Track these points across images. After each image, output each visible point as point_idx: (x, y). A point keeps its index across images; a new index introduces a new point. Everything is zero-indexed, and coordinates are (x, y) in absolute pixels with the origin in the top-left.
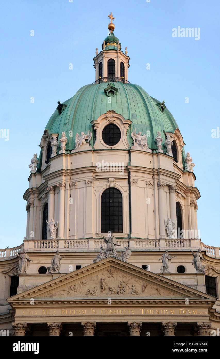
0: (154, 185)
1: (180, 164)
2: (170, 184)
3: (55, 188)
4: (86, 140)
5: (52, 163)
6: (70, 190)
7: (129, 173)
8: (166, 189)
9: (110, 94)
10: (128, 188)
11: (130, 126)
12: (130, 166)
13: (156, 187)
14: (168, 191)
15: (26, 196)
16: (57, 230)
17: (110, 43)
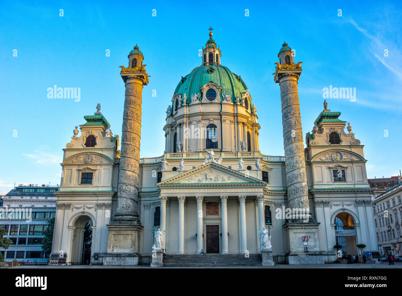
0: (235, 123)
1: (249, 111)
2: (244, 121)
3: (180, 125)
4: (197, 98)
5: (179, 111)
6: (189, 125)
7: (221, 116)
9: (210, 72)
10: (220, 124)
11: (221, 90)
12: (221, 112)
13: (236, 124)
14: (242, 125)
15: (164, 129)
16: (182, 147)
17: (210, 43)
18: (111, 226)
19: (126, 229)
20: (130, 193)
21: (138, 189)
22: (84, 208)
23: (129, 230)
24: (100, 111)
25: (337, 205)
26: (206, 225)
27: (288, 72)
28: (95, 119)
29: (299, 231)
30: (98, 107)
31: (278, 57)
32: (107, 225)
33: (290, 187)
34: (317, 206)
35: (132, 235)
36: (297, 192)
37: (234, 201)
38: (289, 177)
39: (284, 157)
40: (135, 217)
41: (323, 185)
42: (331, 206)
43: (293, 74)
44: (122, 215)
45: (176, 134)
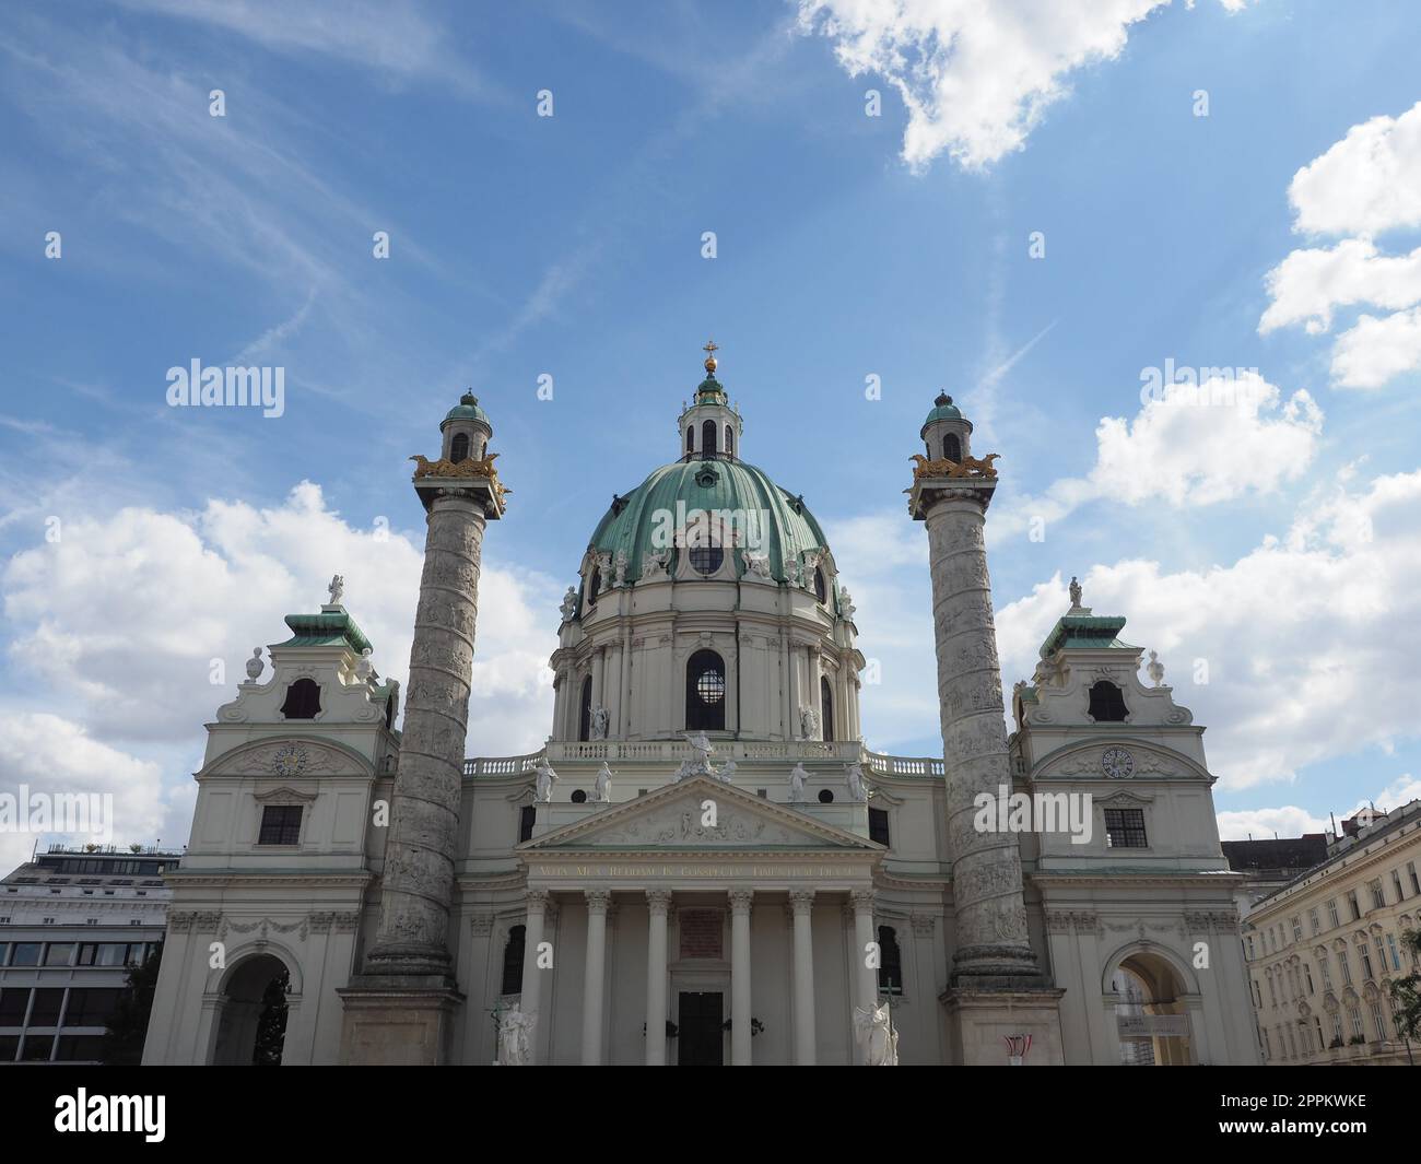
0: (781, 646)
1: (827, 608)
2: (810, 642)
3: (603, 650)
4: (661, 564)
5: (600, 604)
6: (631, 653)
7: (737, 623)
8: (804, 653)
9: (705, 483)
10: (735, 651)
12: (739, 610)
13: (785, 649)
14: (806, 656)
15: (553, 663)
16: (608, 724)
17: (707, 392)
18: (354, 995)
19: (405, 1004)
20: (426, 877)
21: (453, 863)
22: (264, 929)
23: (417, 1008)
24: (341, 601)
25: (1121, 928)
26: (681, 994)
27: (952, 485)
28: (321, 626)
29: (994, 1016)
30: (335, 587)
31: (923, 438)
32: (339, 990)
33: (961, 862)
34: (1052, 931)
35: (425, 1024)
36: (985, 882)
37: (773, 908)
38: (958, 830)
39: (940, 762)
40: (436, 962)
41: (1072, 857)
42: (1102, 929)
43: (970, 493)
44: (394, 956)
45: (589, 679)
